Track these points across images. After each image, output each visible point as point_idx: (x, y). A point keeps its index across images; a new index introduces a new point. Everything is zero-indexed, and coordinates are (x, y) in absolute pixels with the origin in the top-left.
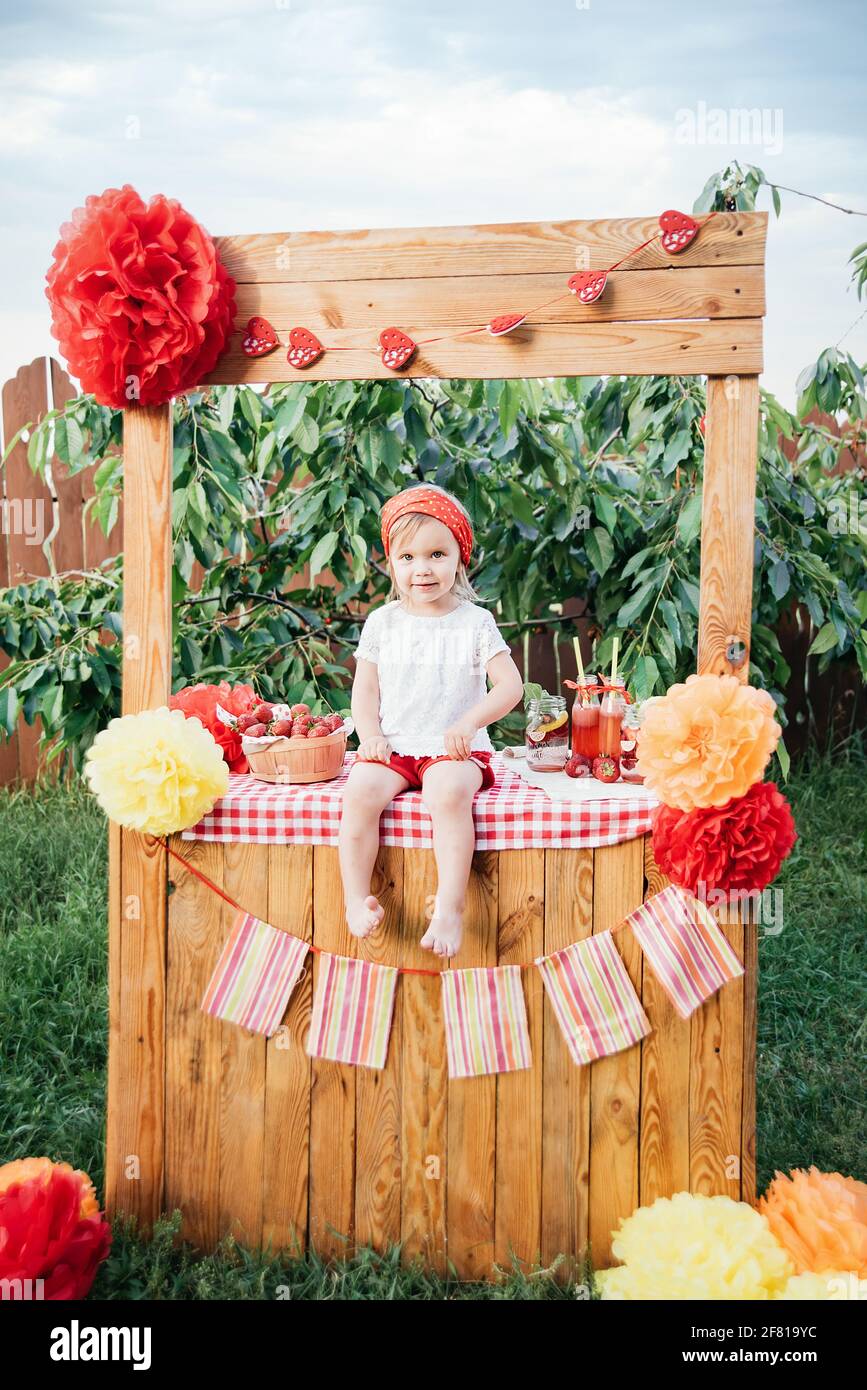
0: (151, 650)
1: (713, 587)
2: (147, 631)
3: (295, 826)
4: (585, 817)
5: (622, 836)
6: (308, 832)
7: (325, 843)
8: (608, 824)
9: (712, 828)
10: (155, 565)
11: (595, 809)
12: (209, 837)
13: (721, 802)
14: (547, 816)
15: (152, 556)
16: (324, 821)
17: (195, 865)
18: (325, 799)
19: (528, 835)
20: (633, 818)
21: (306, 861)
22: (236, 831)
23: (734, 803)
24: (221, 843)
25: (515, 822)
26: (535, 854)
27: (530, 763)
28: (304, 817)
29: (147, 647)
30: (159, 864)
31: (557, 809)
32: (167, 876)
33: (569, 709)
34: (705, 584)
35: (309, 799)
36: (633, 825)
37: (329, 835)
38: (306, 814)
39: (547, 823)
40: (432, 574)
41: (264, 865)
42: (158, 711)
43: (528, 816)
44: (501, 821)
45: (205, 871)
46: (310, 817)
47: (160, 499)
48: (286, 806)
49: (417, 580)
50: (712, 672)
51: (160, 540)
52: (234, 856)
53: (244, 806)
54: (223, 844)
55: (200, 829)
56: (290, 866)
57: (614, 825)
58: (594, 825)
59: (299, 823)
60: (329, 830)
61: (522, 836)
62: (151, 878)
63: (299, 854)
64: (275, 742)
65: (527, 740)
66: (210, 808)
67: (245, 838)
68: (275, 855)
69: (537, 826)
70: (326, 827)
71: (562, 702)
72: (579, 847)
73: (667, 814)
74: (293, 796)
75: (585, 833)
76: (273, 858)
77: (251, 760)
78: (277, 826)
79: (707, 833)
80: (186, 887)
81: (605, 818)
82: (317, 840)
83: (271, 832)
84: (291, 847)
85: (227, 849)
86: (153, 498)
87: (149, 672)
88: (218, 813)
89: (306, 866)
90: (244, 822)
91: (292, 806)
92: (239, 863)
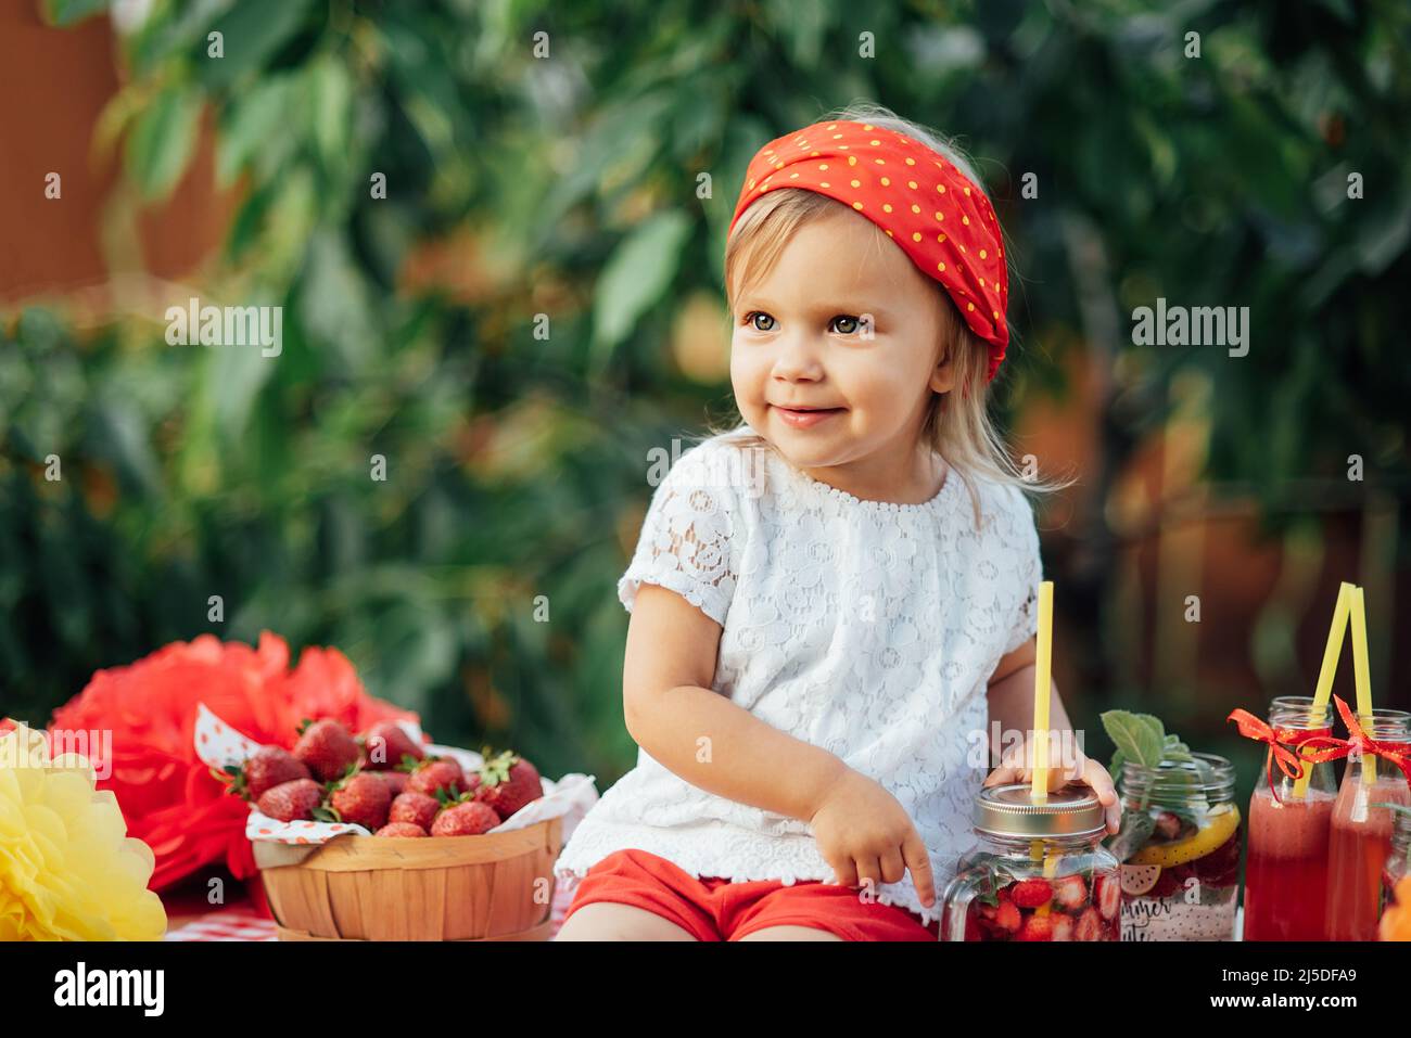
33: (1242, 798)
40: (824, 379)
49: (780, 394)
64: (329, 843)
71: (1223, 777)
77: (273, 886)
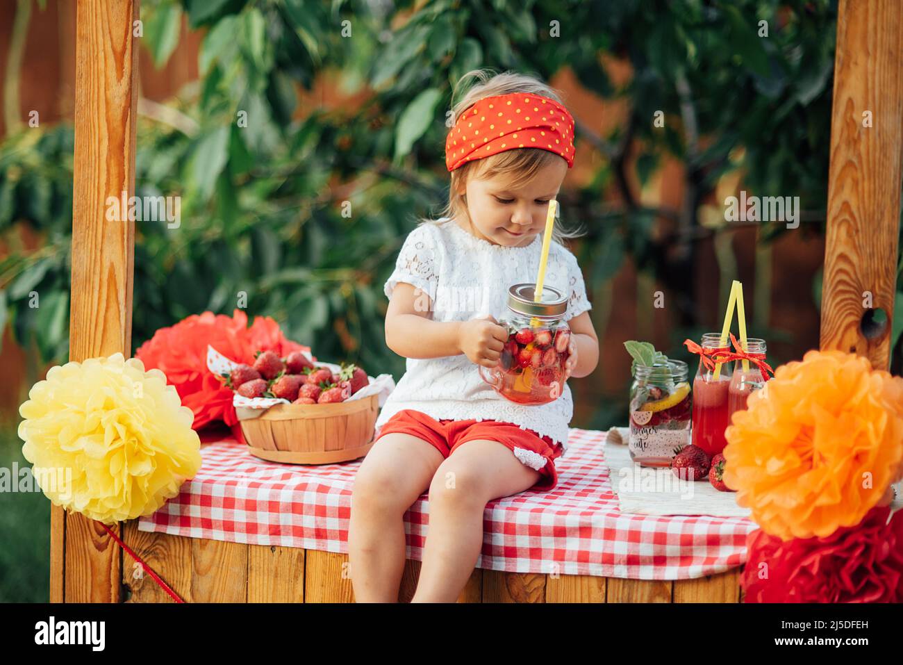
0: (105, 277)
1: (843, 230)
2: (101, 251)
3: (282, 523)
4: (660, 539)
5: (708, 567)
6: (298, 532)
7: (321, 548)
8: (691, 550)
9: (812, 564)
10: (113, 162)
11: (675, 528)
12: (173, 530)
13: (825, 531)
14: (610, 534)
15: (109, 150)
16: (319, 518)
17: (155, 566)
18: (323, 489)
19: (583, 558)
20: (726, 543)
21: (296, 570)
22: (207, 524)
23: (842, 534)
24: (188, 538)
25: (568, 539)
26: (594, 583)
27: (632, 454)
28: (294, 512)
29: (101, 273)
30: (111, 560)
31: (623, 525)
32: (121, 576)
33: (690, 380)
34: (832, 226)
35: (303, 487)
36: (726, 553)
37: (326, 538)
38: (296, 508)
39: (610, 542)
41: (242, 573)
42: (110, 358)
43: (585, 531)
44: (548, 535)
45: (167, 576)
46: (301, 513)
47: (120, 76)
48: (271, 495)
50: (839, 347)
51: (120, 130)
52: (205, 557)
53: (218, 491)
54: (190, 539)
55: (162, 518)
56: (276, 576)
57: (701, 553)
58: (672, 549)
59: (286, 519)
60: (325, 530)
61: (575, 558)
62: (101, 578)
63: (287, 560)
64: (272, 407)
65: (631, 423)
66: (174, 490)
67: (218, 535)
68: (257, 559)
69: (596, 546)
70: (322, 526)
71: (682, 371)
72: (651, 578)
73: (764, 542)
74: (283, 482)
75: (660, 560)
76: (254, 563)
77: (246, 428)
78: (259, 521)
79: (805, 571)
80: (143, 593)
81: (687, 541)
82: (310, 543)
83: (252, 528)
84: (277, 550)
85: (197, 548)
86: (112, 74)
87: (103, 305)
88: (184, 497)
89: (296, 577)
90: (217, 514)
91: (278, 495)
92: (210, 567)
